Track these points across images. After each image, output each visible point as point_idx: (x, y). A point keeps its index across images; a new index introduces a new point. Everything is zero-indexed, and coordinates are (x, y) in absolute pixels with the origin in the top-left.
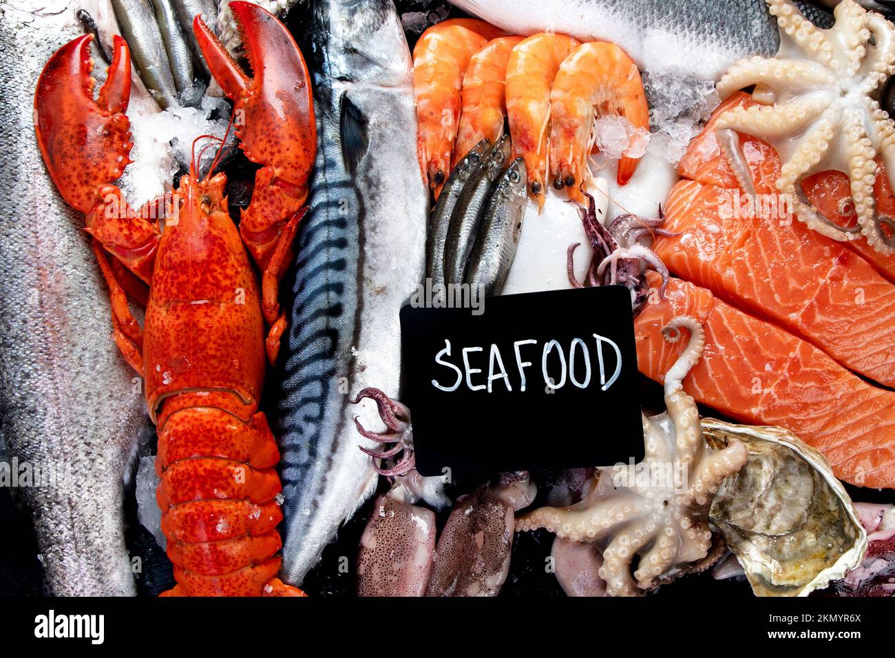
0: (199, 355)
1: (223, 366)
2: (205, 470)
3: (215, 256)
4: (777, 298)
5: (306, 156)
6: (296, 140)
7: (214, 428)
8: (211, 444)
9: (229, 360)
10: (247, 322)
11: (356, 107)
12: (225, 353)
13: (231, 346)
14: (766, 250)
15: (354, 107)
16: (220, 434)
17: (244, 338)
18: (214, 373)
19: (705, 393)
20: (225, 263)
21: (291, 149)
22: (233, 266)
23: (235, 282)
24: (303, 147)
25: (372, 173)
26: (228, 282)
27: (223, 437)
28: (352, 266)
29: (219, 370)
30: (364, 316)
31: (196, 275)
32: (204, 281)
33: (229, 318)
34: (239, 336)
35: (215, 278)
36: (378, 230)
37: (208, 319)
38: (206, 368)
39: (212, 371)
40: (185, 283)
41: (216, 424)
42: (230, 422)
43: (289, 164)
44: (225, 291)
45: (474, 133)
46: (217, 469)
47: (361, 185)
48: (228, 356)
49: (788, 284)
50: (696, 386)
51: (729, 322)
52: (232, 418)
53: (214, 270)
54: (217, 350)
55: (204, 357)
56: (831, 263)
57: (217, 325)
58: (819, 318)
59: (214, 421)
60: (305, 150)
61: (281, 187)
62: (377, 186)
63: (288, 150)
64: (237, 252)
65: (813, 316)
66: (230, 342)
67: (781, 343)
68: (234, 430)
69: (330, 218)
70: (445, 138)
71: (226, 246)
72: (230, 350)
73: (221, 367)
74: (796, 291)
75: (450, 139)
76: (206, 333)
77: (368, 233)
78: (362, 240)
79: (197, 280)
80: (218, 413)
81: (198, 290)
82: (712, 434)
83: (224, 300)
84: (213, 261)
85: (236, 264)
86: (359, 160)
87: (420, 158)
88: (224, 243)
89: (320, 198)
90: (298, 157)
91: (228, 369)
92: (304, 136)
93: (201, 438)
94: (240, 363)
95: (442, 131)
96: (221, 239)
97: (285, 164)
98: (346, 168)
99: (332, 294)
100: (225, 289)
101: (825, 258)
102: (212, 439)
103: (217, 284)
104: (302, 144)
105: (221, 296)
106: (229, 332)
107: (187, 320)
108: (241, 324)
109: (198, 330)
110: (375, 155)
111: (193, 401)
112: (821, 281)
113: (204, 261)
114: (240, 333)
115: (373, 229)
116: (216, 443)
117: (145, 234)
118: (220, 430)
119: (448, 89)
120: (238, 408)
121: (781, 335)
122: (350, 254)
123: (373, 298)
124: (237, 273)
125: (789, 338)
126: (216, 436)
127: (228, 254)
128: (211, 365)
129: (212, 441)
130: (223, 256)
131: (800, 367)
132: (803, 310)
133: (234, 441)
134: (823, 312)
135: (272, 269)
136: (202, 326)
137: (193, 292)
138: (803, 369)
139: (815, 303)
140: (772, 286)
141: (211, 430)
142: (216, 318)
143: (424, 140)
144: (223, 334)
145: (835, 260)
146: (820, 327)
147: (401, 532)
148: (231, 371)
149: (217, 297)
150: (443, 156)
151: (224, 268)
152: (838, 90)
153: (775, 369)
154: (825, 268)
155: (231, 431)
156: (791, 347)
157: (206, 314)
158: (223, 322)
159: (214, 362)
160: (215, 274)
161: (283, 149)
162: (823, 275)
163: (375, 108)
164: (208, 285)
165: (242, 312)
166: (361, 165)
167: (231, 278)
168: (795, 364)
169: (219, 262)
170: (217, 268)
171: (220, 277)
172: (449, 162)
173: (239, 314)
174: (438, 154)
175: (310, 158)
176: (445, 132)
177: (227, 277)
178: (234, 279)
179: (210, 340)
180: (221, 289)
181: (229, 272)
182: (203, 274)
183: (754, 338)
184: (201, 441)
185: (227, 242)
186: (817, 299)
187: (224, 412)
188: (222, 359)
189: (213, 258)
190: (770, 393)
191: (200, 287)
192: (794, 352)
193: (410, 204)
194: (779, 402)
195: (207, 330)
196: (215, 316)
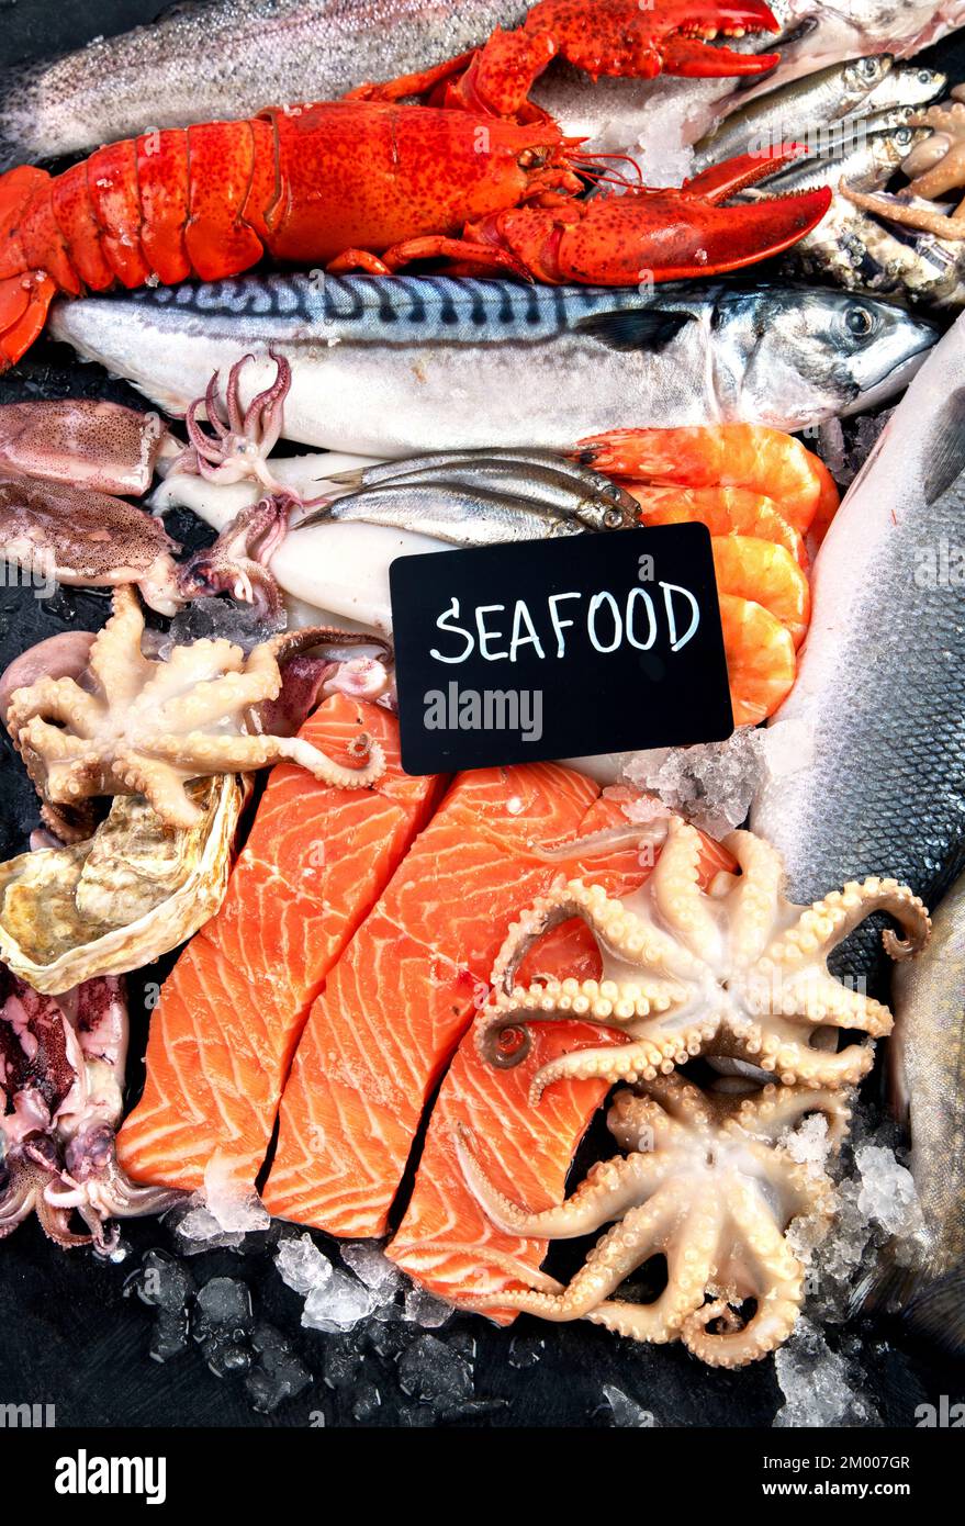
0: (321, 145)
1: (308, 177)
2: (173, 157)
3: (457, 164)
4: (410, 885)
5: (597, 264)
6: (617, 251)
7: (226, 165)
8: (205, 162)
9: (318, 185)
10: (373, 214)
11: (676, 334)
12: (327, 179)
13: (337, 188)
14: (481, 871)
15: (675, 332)
16: (220, 174)
17: (351, 208)
18: (298, 164)
19: (276, 790)
20: (449, 179)
21: (603, 243)
22: (448, 193)
23: (424, 195)
24: (608, 260)
25: (582, 358)
26: (423, 183)
27: (215, 177)
28: (448, 333)
29: (303, 170)
30: (383, 352)
31: (428, 139)
32: (421, 149)
33: (374, 185)
34: (351, 200)
35: (427, 164)
36: (502, 368)
37: (371, 156)
38: (305, 154)
39: (301, 161)
40: (418, 127)
41: (231, 168)
42: (237, 188)
43: (583, 241)
44: (411, 180)
45: (653, 499)
46: (175, 172)
47: (564, 342)
48: (323, 183)
49: (429, 900)
50: (286, 779)
51: (375, 821)
52: (243, 191)
53: (437, 164)
54: (330, 167)
55: (319, 151)
56: (460, 960)
57: (364, 167)
58: (380, 944)
59: (236, 165)
60: (605, 263)
61: (553, 237)
62: (565, 366)
63: (602, 239)
64: (471, 201)
65: (382, 935)
66: (343, 186)
67: (344, 890)
68: (227, 195)
69: (513, 303)
70: (643, 461)
71: (474, 182)
72: (332, 187)
73: (307, 174)
74: (419, 912)
75: (641, 467)
76: (351, 153)
77: (496, 353)
78: (485, 345)
79: (423, 141)
80: (247, 169)
81: (409, 142)
82: (213, 790)
83: (399, 178)
84: (449, 161)
85: (452, 198)
86: (598, 339)
87: (615, 432)
88: (478, 180)
89: (543, 293)
90: (593, 252)
91: (306, 184)
92: (625, 262)
93: (213, 149)
94: (316, 201)
95: (651, 455)
96: (483, 175)
97: (582, 237)
98: (584, 319)
99: (409, 309)
100: (414, 180)
101: (468, 951)
102: (212, 163)
103: (419, 167)
104: (613, 259)
105: (404, 175)
106: (356, 184)
107: (369, 131)
108: (370, 203)
109: (355, 144)
110: (608, 361)
111: (262, 139)
112: (433, 946)
113: (449, 148)
114: (357, 201)
115: (503, 362)
116: (207, 169)
117: (495, 98)
118: (225, 174)
119: (716, 463)
120: (257, 200)
121: (355, 891)
122: (464, 329)
123: (407, 363)
124: (440, 199)
125: (352, 900)
126: (216, 168)
127: (464, 185)
128: (309, 160)
129: (209, 164)
130: (459, 176)
131: (309, 916)
132: (391, 921)
133: (214, 195)
134: (387, 948)
135: (449, 245)
136: (361, 148)
137: (407, 137)
138: (306, 922)
139: (401, 937)
140: (427, 878)
141: (224, 162)
142: (373, 168)
143: (640, 436)
144: (352, 176)
145: (465, 966)
146: (367, 945)
147: (116, 448)
148: (304, 189)
149: (402, 169)
150: (618, 459)
151: (442, 177)
152: (726, 972)
153: (306, 881)
154: (450, 953)
155: (225, 189)
156: (338, 903)
157: (376, 154)
158: (369, 178)
159: (313, 164)
160: (432, 163)
161: (602, 233)
162: (444, 949)
163: (677, 361)
164: (416, 155)
165: (386, 205)
166: (590, 341)
167: (430, 188)
168: (311, 910)
169: (449, 170)
170: (441, 167)
171: (428, 172)
172: (608, 468)
173: (382, 201)
174: (620, 452)
175: (595, 271)
176: (651, 459)
177: (431, 182)
178: (429, 193)
179: (343, 158)
180: (414, 174)
181: (438, 186)
182: (431, 148)
183: (352, 852)
184: (208, 149)
185: (480, 184)
186: (407, 940)
187: (249, 179)
188: (317, 173)
189: (454, 162)
190: (270, 873)
191: (413, 145)
192: (331, 908)
193: (546, 417)
194: (260, 888)
195: (356, 155)
196: (375, 165)
